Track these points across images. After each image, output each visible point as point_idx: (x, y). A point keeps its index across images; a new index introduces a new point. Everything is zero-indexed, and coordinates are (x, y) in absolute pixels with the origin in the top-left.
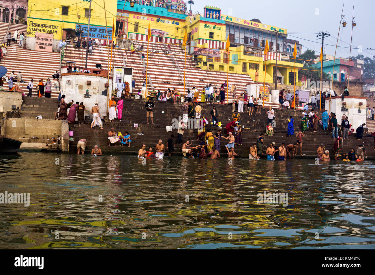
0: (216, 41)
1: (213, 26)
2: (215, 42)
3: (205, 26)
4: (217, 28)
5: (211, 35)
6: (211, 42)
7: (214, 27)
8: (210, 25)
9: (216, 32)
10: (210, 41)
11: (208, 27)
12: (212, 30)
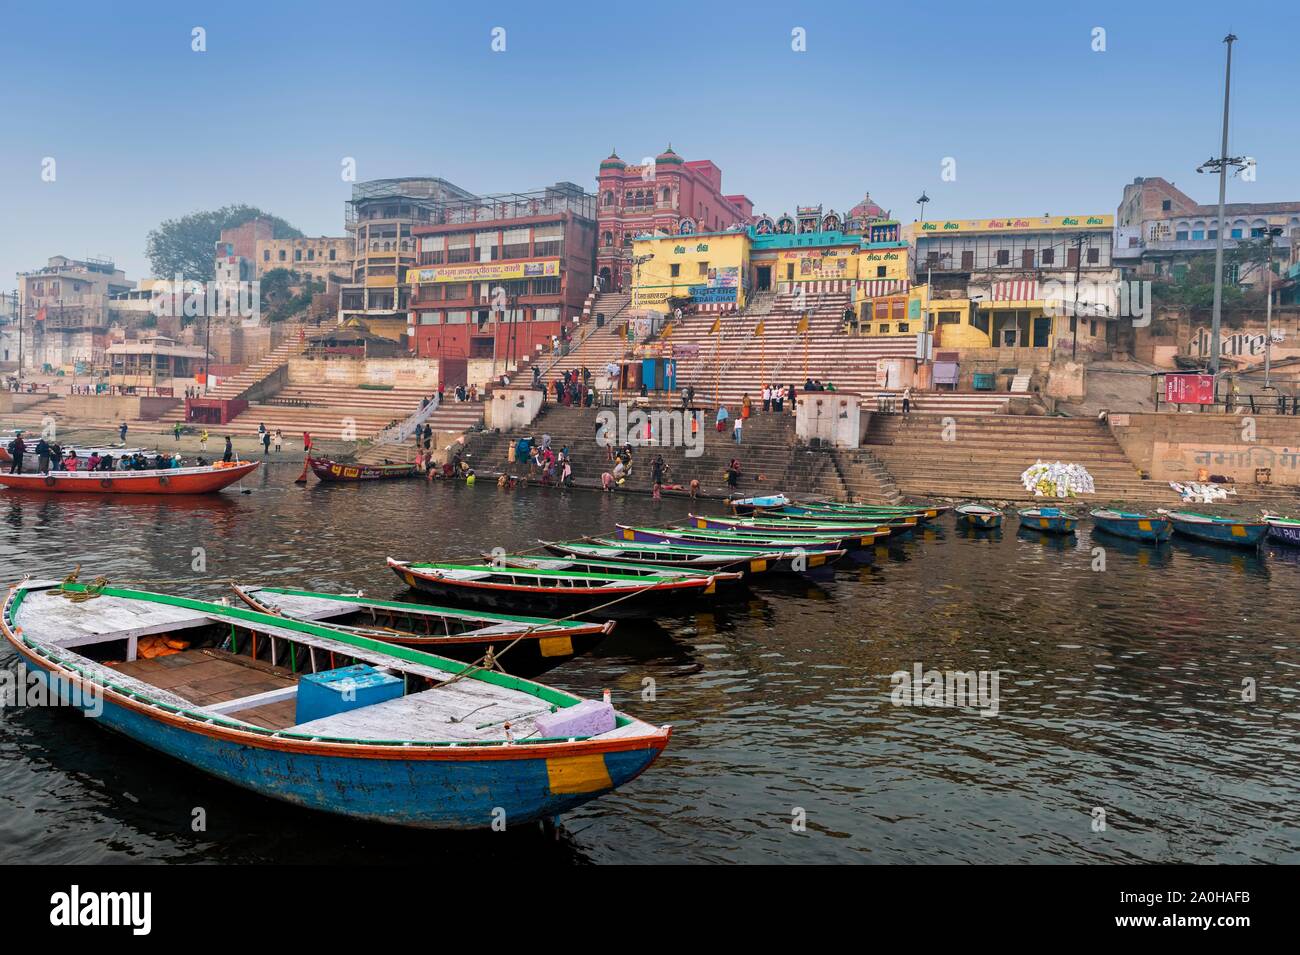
0: (890, 281)
1: (883, 255)
2: (886, 282)
3: (870, 258)
4: (892, 257)
5: (882, 271)
6: (880, 282)
7: (886, 257)
8: (879, 254)
9: (890, 264)
10: (877, 281)
11: (875, 258)
12: (882, 263)
